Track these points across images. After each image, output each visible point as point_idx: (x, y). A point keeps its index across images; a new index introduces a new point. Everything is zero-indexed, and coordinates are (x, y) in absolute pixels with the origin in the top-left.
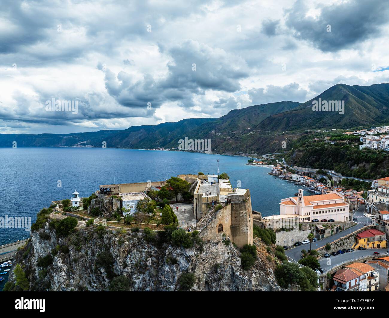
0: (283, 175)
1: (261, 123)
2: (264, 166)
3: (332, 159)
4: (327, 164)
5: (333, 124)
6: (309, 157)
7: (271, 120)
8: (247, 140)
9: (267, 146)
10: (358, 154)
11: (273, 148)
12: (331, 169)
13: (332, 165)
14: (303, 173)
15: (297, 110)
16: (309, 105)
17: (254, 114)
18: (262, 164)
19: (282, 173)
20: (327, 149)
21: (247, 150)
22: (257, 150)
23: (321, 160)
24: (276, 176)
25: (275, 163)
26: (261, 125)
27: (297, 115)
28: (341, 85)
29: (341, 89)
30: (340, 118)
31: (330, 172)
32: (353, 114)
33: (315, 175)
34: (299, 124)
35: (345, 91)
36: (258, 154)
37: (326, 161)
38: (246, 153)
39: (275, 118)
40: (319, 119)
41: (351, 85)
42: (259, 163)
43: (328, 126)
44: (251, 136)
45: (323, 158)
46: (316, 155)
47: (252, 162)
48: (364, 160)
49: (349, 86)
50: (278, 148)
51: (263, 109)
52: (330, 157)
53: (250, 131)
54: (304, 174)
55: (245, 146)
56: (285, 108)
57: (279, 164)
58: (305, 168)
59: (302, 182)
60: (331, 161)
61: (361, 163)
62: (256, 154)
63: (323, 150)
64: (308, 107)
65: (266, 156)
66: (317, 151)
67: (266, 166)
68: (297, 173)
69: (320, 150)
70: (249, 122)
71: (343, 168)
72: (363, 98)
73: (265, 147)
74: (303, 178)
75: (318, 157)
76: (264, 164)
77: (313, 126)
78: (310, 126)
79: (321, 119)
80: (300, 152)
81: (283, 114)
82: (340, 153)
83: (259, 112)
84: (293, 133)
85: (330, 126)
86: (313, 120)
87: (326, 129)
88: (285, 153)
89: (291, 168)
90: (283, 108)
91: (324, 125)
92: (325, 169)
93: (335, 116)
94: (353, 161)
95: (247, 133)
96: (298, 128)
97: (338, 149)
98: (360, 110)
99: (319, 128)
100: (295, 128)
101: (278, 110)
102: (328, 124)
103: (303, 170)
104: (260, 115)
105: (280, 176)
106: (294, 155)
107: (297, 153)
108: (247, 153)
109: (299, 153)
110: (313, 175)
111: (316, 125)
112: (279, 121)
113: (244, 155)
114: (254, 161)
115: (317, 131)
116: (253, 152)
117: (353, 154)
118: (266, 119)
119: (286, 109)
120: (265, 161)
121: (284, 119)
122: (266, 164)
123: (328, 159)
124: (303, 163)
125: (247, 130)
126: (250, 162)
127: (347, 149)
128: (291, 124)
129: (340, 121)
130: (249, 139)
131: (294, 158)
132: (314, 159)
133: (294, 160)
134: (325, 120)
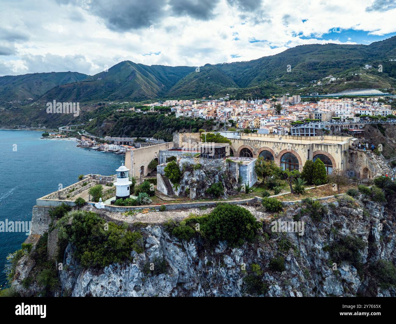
0: (95, 146)
1: (47, 93)
2: (64, 139)
3: (148, 127)
4: (144, 133)
5: (124, 97)
6: (124, 127)
7: (59, 90)
8: (30, 112)
9: (57, 118)
10: (177, 121)
11: (65, 120)
12: (148, 137)
13: (149, 133)
14: (119, 143)
15: (87, 82)
16: (100, 78)
17: (36, 83)
18: (61, 137)
19: (93, 144)
20: (141, 119)
21: (31, 123)
22: (45, 122)
23: (136, 129)
24: (88, 148)
25: (77, 135)
26: (47, 95)
27: (87, 87)
28: (128, 61)
29: (129, 66)
30: (130, 92)
31: (147, 139)
32: (141, 89)
33: (133, 143)
34: (91, 95)
35: (133, 68)
36: (47, 127)
37: (142, 130)
38: (29, 126)
39: (63, 89)
40: (110, 92)
41: (137, 63)
42: (57, 137)
43: (119, 99)
44: (35, 107)
45: (138, 127)
46: (132, 125)
47: (48, 135)
48: (184, 126)
49: (135, 64)
50: (72, 120)
51: (46, 78)
52: (146, 126)
53: (33, 101)
54: (121, 143)
55: (28, 119)
56: (72, 78)
57: (83, 135)
58: (121, 137)
59: (122, 151)
60: (147, 130)
61: (181, 129)
62: (44, 127)
63: (138, 119)
64: (99, 79)
65: (62, 128)
66: (131, 120)
67: (66, 139)
68: (113, 142)
69: (135, 119)
70: (30, 91)
71: (164, 135)
72: (147, 76)
73: (54, 119)
74: (122, 147)
75: (133, 127)
76: (64, 137)
77: (105, 98)
78: (102, 98)
79: (112, 92)
80: (108, 122)
81: (72, 85)
82: (155, 121)
83: (41, 81)
84: (86, 104)
85: (121, 99)
86: (105, 93)
87: (118, 102)
88: (82, 125)
89: (101, 139)
90: (70, 79)
91: (116, 98)
92: (143, 137)
93: (125, 90)
94: (174, 128)
95: (29, 104)
96: (90, 100)
97: (153, 118)
98: (146, 86)
99: (112, 100)
100: (87, 100)
101: (64, 81)
102: (120, 97)
103: (119, 139)
104: (43, 84)
105: (94, 148)
106: (103, 126)
107: (105, 123)
108: (31, 126)
109: (108, 124)
110: (131, 143)
111: (109, 97)
112: (68, 91)
113: (28, 129)
114: (50, 134)
115: (110, 103)
116: (40, 125)
117: (172, 122)
118: (54, 89)
119: (73, 80)
120: (62, 133)
121: (75, 90)
122: (66, 137)
123: (144, 127)
124: (117, 133)
125: (28, 100)
126: (45, 135)
127: (163, 118)
128: (81, 96)
129: (130, 95)
130: (33, 110)
131: (103, 129)
132: (130, 128)
133: (103, 130)
134: (116, 93)
